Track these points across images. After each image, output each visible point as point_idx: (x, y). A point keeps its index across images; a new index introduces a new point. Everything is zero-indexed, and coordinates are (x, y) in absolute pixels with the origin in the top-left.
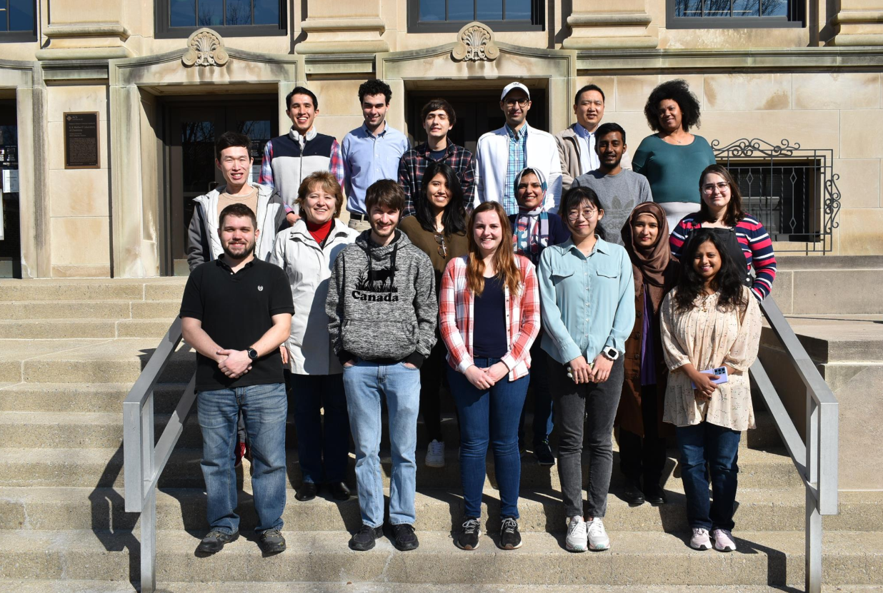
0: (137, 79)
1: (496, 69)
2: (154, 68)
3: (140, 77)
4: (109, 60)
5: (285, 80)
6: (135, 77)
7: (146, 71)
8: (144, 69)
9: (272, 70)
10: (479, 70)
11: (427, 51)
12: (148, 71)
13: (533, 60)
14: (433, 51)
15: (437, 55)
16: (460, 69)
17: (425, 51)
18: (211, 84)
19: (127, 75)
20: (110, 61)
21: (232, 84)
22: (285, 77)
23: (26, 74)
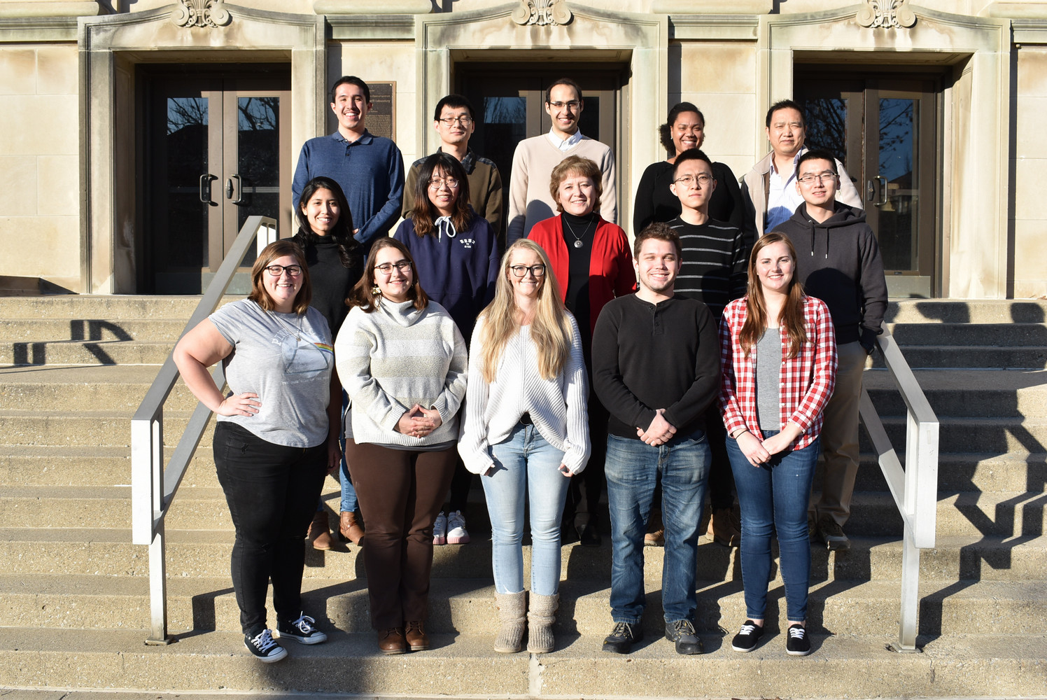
0: (451, 40)
1: (909, 39)
2: (473, 26)
3: (455, 37)
4: (415, 15)
5: (643, 46)
6: (448, 37)
7: (462, 30)
8: (460, 27)
9: (626, 34)
10: (889, 40)
11: (825, 15)
12: (465, 31)
13: (957, 29)
14: (832, 14)
15: (836, 21)
16: (864, 37)
17: (822, 14)
18: (547, 50)
19: (438, 35)
20: (415, 17)
21: (572, 50)
22: (642, 42)
23: (306, 31)
